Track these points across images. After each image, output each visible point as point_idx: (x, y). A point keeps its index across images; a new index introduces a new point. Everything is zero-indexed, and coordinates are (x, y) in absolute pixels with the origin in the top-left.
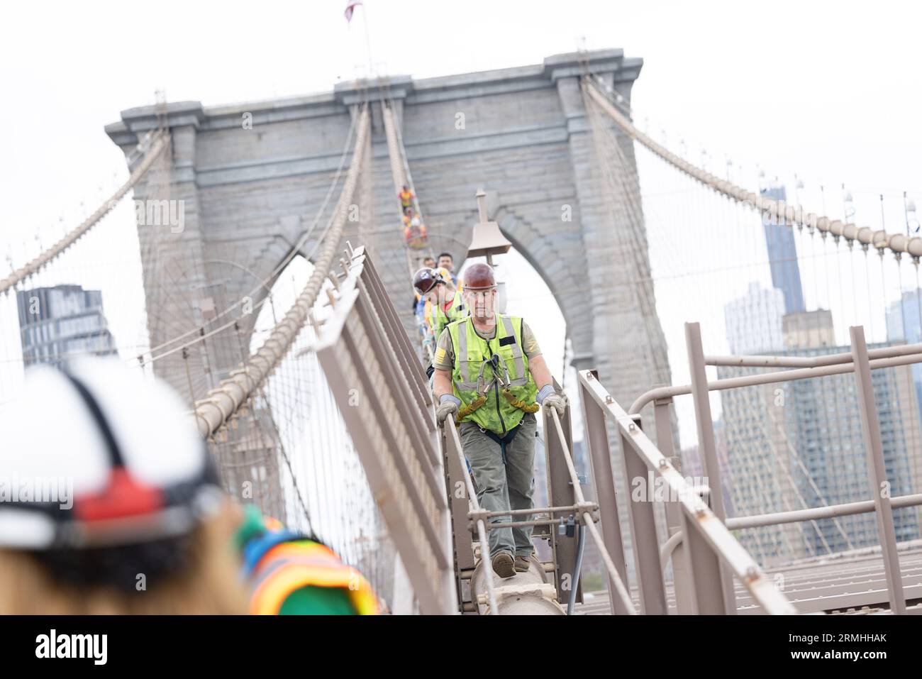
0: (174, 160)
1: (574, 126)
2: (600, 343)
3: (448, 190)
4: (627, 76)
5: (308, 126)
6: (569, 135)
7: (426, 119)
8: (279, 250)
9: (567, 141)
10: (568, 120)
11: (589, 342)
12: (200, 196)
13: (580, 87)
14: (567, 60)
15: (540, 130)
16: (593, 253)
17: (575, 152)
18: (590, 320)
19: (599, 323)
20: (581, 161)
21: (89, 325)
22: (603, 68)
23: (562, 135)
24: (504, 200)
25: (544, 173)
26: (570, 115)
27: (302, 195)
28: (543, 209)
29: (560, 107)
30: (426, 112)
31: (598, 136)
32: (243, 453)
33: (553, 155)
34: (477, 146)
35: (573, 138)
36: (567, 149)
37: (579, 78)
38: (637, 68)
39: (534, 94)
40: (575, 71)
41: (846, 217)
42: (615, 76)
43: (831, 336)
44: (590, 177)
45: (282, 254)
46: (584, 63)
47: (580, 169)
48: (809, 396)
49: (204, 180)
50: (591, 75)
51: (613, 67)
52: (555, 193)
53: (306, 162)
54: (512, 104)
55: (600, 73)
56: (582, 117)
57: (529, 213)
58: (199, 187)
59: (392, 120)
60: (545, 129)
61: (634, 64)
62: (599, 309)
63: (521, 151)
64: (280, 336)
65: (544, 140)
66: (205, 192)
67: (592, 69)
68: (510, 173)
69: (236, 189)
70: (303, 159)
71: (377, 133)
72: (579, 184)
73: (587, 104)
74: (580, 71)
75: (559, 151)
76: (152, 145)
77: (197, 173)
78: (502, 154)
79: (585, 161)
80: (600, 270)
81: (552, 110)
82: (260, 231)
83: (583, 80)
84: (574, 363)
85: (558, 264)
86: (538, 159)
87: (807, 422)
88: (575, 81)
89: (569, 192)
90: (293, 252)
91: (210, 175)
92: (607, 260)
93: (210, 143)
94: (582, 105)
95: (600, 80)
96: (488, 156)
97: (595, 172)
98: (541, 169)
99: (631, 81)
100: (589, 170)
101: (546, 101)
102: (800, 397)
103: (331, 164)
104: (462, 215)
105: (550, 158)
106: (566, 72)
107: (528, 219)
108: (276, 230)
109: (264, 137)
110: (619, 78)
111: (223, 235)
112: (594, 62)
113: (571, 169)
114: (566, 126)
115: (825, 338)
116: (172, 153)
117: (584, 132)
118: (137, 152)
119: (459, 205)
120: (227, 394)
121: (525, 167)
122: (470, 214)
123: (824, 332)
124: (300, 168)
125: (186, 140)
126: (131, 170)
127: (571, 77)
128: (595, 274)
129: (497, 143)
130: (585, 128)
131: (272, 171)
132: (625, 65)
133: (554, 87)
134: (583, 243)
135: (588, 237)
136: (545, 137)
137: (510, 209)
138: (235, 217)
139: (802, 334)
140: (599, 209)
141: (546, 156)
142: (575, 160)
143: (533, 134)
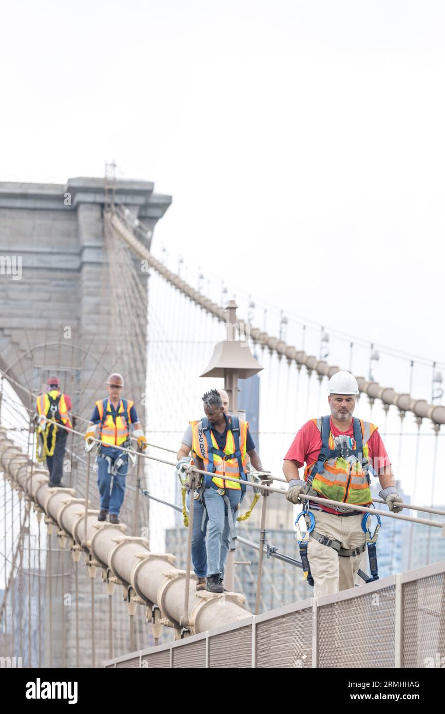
1: (88, 256)
4: (152, 212)
6: (83, 264)
9: (79, 270)
10: (84, 248)
13: (102, 216)
14: (93, 185)
15: (51, 253)
17: (86, 283)
20: (90, 294)
22: (129, 200)
23: (75, 264)
25: (49, 300)
26: (86, 244)
29: (77, 233)
31: (114, 269)
33: (61, 283)
35: (86, 269)
36: (78, 279)
37: (102, 205)
38: (164, 204)
39: (52, 215)
40: (99, 198)
42: (140, 211)
44: (98, 312)
46: (110, 191)
47: (88, 302)
50: (116, 205)
51: (140, 200)
55: (126, 205)
56: (99, 248)
57: (26, 340)
60: (59, 253)
61: (162, 201)
65: (54, 265)
67: (117, 199)
72: (85, 319)
73: (107, 235)
74: (106, 199)
75: (70, 280)
79: (96, 295)
81: (69, 236)
83: (107, 208)
86: (44, 284)
88: (98, 208)
94: (102, 234)
95: (127, 212)
97: (104, 308)
98: (46, 296)
99: (155, 219)
100: (98, 305)
101: (62, 224)
105: (57, 286)
106: (89, 198)
107: (23, 346)
110: (143, 214)
112: (120, 192)
113: (79, 300)
114: (80, 254)
117: (99, 264)
121: (29, 291)
127: (94, 203)
130: (101, 260)
132: (153, 200)
133: (73, 211)
134: (79, 381)
135: (86, 376)
136: (56, 261)
137: (7, 332)
141: (54, 283)
142: (85, 291)
143: (44, 257)
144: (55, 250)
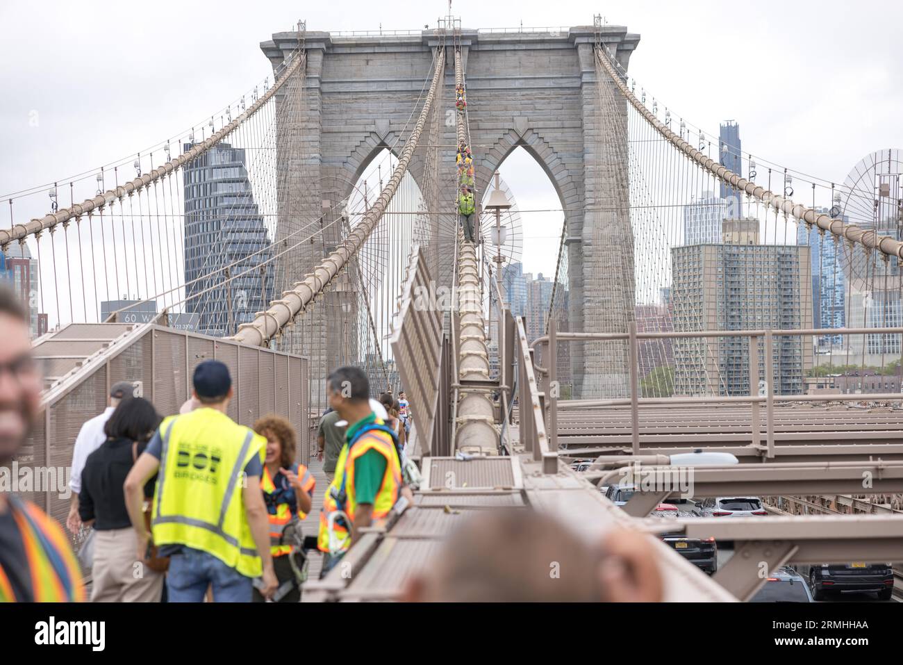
0: (306, 72)
1: (586, 78)
2: (587, 231)
3: (494, 113)
4: (627, 47)
5: (401, 58)
6: (582, 83)
7: (484, 62)
8: (373, 143)
9: (580, 88)
10: (583, 73)
11: (580, 229)
12: (323, 99)
13: (593, 52)
14: (586, 31)
15: (562, 78)
16: (589, 167)
17: (585, 96)
18: (583, 214)
19: (588, 217)
20: (588, 104)
21: (233, 173)
22: (610, 40)
23: (577, 84)
24: (532, 125)
25: (562, 109)
26: (583, 71)
27: (392, 106)
28: (558, 134)
29: (578, 63)
30: (484, 57)
31: (601, 87)
32: (338, 293)
33: (569, 97)
34: (517, 84)
35: (585, 87)
36: (580, 93)
37: (593, 45)
38: (635, 41)
39: (561, 52)
40: (591, 40)
41: (750, 177)
42: (618, 46)
43: (756, 238)
44: (593, 115)
45: (375, 145)
46: (598, 35)
47: (587, 109)
48: (736, 279)
49: (326, 88)
50: (602, 44)
51: (618, 39)
52: (567, 124)
53: (398, 83)
54: (544, 58)
55: (608, 43)
56: (592, 73)
57: (548, 136)
58: (322, 93)
59: (460, 60)
60: (566, 78)
61: (633, 38)
62: (589, 207)
63: (547, 92)
64: (369, 221)
65: (565, 85)
66: (326, 96)
67: (603, 40)
68: (538, 106)
69: (348, 97)
70: (396, 81)
71: (449, 69)
72: (585, 119)
73: (596, 64)
74: (594, 40)
75: (574, 94)
76: (293, 61)
77: (321, 83)
78: (534, 92)
79: (591, 103)
80: (593, 180)
81: (573, 65)
82: (361, 128)
83: (596, 46)
84: (568, 243)
85: (565, 173)
86: (558, 98)
87: (732, 296)
88: (590, 47)
89: (577, 123)
90: (382, 145)
91: (331, 85)
92: (598, 174)
93: (332, 63)
94: (593, 64)
95: (608, 48)
96: (524, 93)
97: (596, 112)
98: (560, 106)
99: (630, 51)
100: (593, 110)
101: (569, 59)
102: (729, 279)
103: (415, 86)
104: (502, 132)
105: (567, 99)
106: (584, 40)
107: (546, 139)
108: (372, 128)
109: (370, 63)
110: (621, 48)
111: (335, 128)
112: (605, 35)
113: (581, 108)
114: (580, 77)
115: (752, 238)
116: (305, 67)
117: (592, 83)
118: (283, 66)
119: (500, 125)
120: (333, 262)
121: (549, 103)
122: (507, 132)
123: (751, 234)
124: (393, 87)
125: (316, 60)
126: (277, 79)
127: (588, 43)
128: (589, 183)
129: (532, 84)
130: (593, 80)
131: (374, 87)
132: (627, 39)
133: (575, 49)
134: (583, 160)
135: (587, 157)
136: (565, 83)
137: (535, 131)
138: (345, 116)
139: (736, 234)
140: (596, 138)
141: (564, 97)
142: (585, 102)
143: (557, 81)
144: (564, 76)
